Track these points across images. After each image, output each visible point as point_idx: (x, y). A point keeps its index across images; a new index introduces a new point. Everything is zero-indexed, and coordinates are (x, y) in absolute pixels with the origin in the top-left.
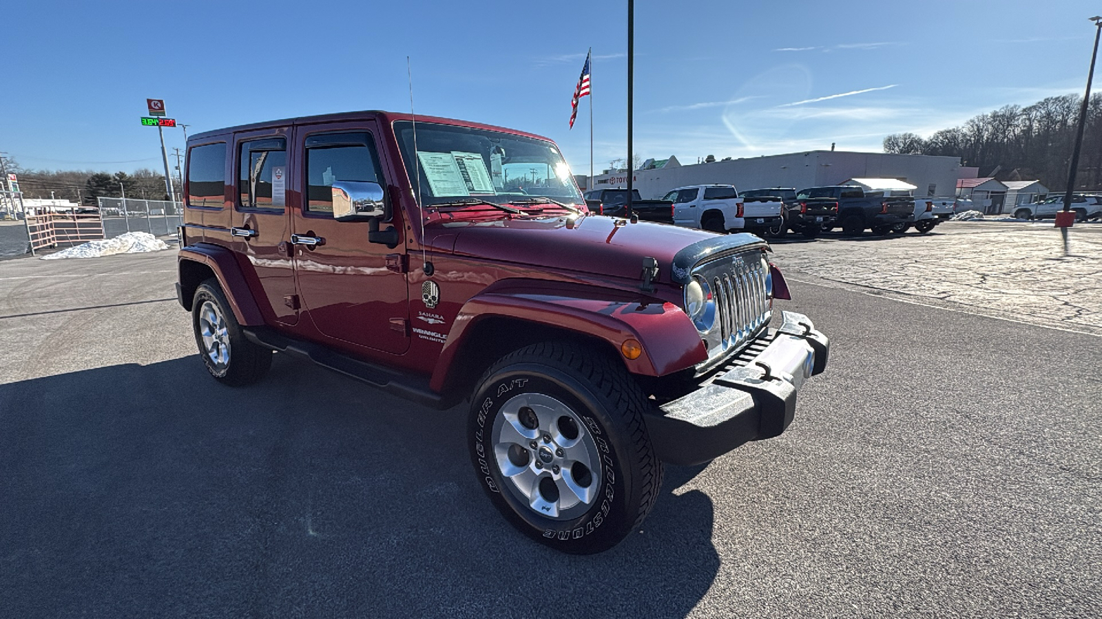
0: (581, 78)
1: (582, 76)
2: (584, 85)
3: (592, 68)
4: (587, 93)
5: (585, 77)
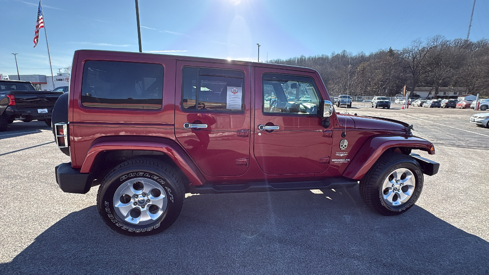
0: (38, 18)
1: (38, 16)
2: (40, 22)
3: (43, 11)
4: (42, 27)
5: (40, 17)
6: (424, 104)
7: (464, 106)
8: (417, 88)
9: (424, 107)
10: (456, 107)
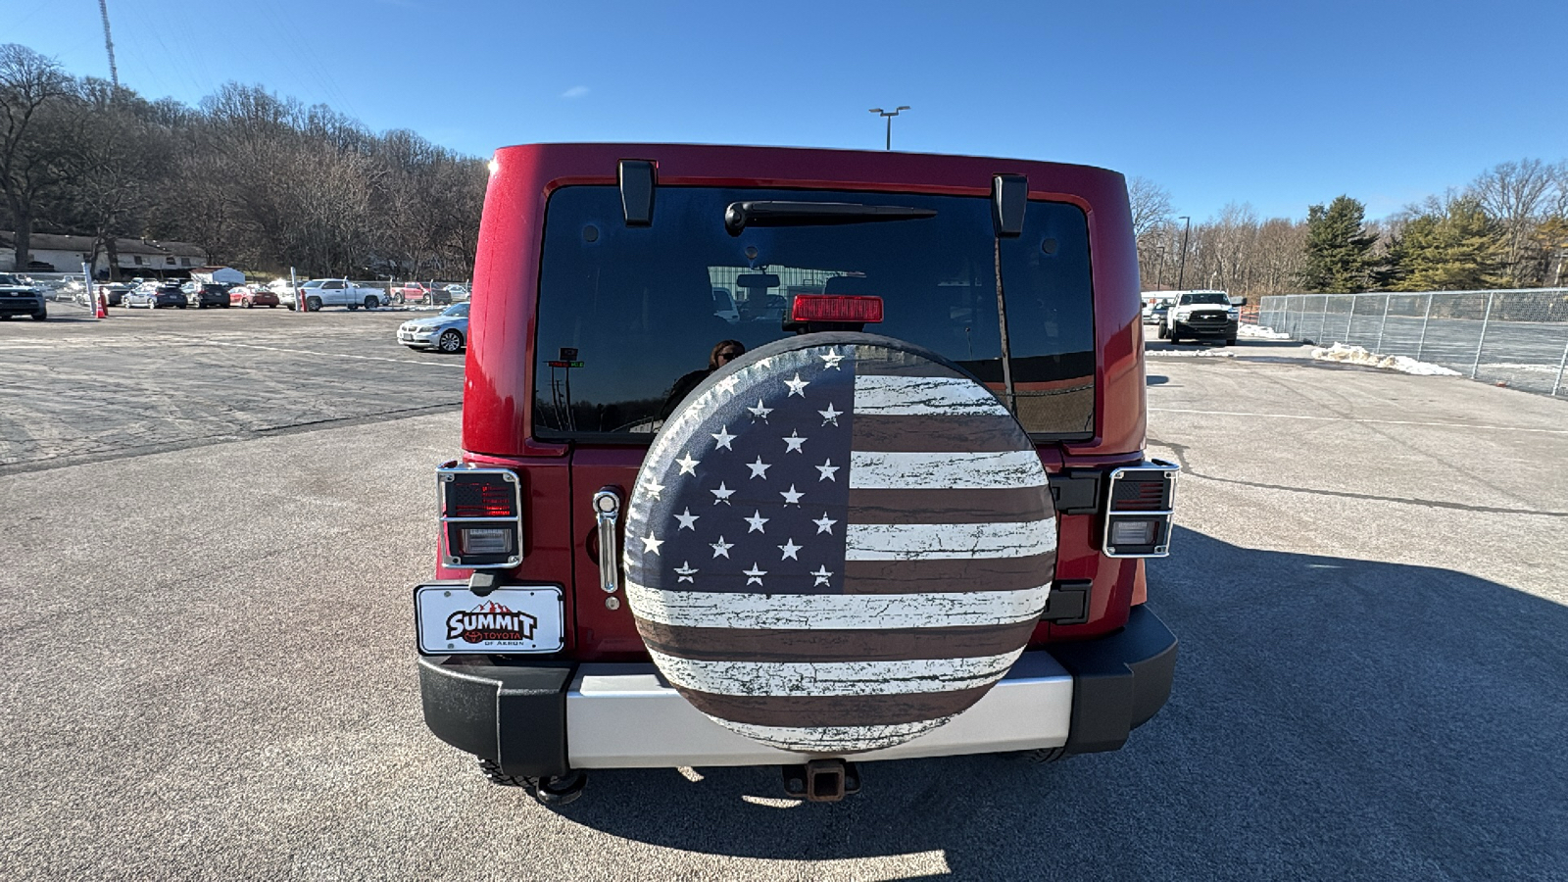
6: (128, 298)
7: (250, 300)
8: (34, 238)
9: (131, 307)
10: (231, 304)
